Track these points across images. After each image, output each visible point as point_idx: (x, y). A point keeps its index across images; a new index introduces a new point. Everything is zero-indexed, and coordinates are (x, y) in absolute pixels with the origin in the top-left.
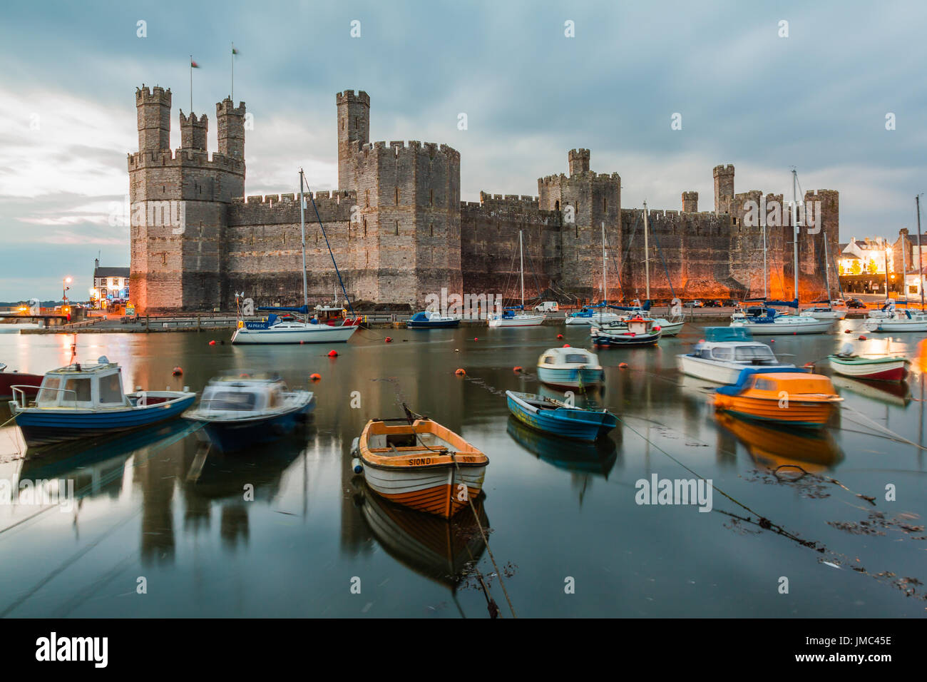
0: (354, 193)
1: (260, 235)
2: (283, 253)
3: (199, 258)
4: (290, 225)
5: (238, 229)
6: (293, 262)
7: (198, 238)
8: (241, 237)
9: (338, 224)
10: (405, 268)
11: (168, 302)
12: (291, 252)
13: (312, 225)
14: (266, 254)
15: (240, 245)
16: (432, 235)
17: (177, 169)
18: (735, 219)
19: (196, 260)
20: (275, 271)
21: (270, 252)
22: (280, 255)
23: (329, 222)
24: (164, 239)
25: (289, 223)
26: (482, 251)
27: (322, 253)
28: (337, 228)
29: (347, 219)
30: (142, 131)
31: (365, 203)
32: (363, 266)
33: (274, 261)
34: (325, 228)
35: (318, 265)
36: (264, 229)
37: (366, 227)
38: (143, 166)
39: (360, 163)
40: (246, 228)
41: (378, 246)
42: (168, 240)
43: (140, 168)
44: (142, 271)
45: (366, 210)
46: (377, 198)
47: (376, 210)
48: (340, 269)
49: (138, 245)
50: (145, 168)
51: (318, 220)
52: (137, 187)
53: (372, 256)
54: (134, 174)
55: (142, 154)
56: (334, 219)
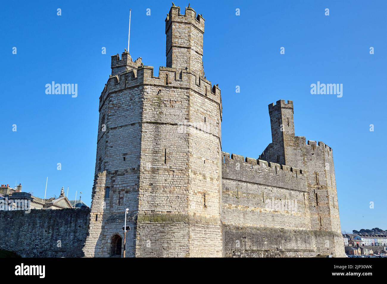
0: (305, 172)
2: (262, 210)
6: (270, 219)
8: (227, 190)
9: (297, 193)
13: (282, 190)
14: (249, 209)
21: (253, 208)
22: (261, 211)
23: (292, 190)
24: (204, 177)
28: (297, 196)
29: (303, 190)
30: (183, 49)
31: (314, 182)
32: (317, 228)
33: (256, 217)
34: (290, 194)
35: (288, 224)
36: (247, 186)
37: (317, 199)
38: (184, 86)
39: (308, 152)
40: (232, 182)
41: (329, 214)
42: (208, 179)
43: (176, 86)
44: (174, 212)
45: (316, 186)
46: (325, 179)
47: (326, 188)
48: (301, 229)
49: (161, 178)
50: (187, 89)
51: (286, 187)
52: (166, 106)
53: (324, 221)
54: (156, 89)
55: (181, 72)
56: (295, 188)
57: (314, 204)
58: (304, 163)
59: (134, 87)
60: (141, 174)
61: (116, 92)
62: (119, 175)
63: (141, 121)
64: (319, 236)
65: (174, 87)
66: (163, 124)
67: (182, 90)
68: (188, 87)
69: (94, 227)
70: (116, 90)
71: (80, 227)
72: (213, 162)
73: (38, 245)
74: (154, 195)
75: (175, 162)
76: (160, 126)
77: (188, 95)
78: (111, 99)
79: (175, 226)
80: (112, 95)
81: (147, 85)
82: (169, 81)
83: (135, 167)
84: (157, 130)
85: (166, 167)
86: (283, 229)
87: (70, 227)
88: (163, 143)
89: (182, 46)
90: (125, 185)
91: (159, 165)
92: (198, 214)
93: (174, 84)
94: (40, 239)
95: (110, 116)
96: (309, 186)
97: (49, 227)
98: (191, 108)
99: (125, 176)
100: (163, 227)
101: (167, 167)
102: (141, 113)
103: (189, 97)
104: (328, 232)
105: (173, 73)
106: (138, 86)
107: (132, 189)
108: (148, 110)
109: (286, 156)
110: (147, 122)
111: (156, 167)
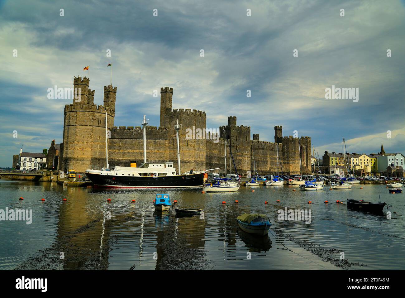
0: (168, 128)
1: (125, 143)
2: (135, 151)
3: (98, 151)
4: (139, 140)
5: (114, 140)
6: (139, 155)
7: (98, 143)
8: (115, 143)
9: (161, 140)
10: (190, 160)
11: (84, 170)
12: (138, 151)
13: (150, 140)
14: (127, 151)
15: (114, 147)
16: (200, 147)
17: (92, 112)
18: (284, 146)
19: (97, 152)
20: (131, 159)
21: (129, 151)
22: (133, 152)
23: (157, 139)
24: (83, 142)
25: (138, 139)
26: (208, 154)
27: (153, 152)
28: (160, 142)
29: (165, 138)
32: (172, 158)
33: (130, 154)
34: (155, 142)
35: (151, 157)
36: (126, 140)
37: (174, 142)
40: (117, 140)
42: (85, 143)
45: (174, 135)
46: (180, 131)
48: (161, 159)
49: (69, 144)
50: (77, 111)
51: (152, 138)
53: (176, 154)
56: (159, 138)
57: (172, 146)
60: (64, 144)
65: (73, 111)
72: (89, 136)
74: (67, 151)
75: (72, 139)
76: (69, 127)
84: (68, 129)
85: (70, 141)
92: (79, 156)
93: (73, 110)
98: (77, 118)
103: (77, 114)
108: (66, 121)
110: (66, 126)
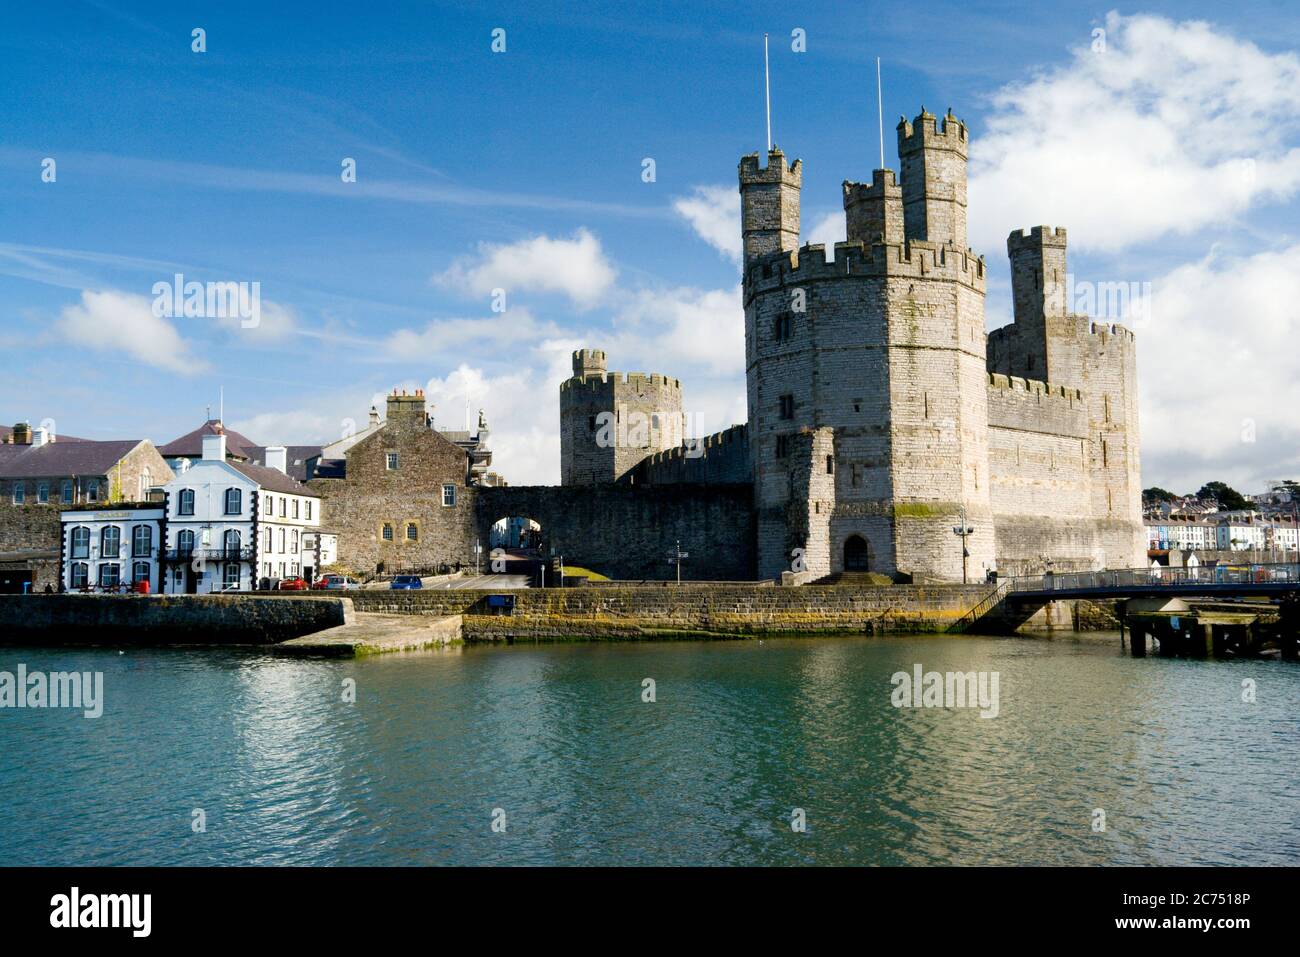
0: (1085, 394)
1: (992, 445)
2: (1016, 481)
6: (1029, 499)
9: (1072, 442)
12: (1025, 481)
13: (1048, 438)
20: (1012, 514)
21: (1004, 479)
22: (1014, 485)
23: (1064, 436)
27: (1059, 489)
28: (1070, 449)
29: (1082, 436)
30: (943, 203)
31: (1102, 415)
32: (1103, 514)
34: (1060, 445)
35: (1055, 509)
37: (1105, 453)
38: (948, 277)
39: (1092, 350)
41: (1127, 484)
42: (978, 440)
43: (936, 277)
44: (943, 499)
45: (1104, 426)
46: (1123, 410)
47: (1123, 429)
48: (1077, 517)
49: (922, 443)
50: (953, 281)
51: (1053, 431)
52: (922, 315)
53: (1117, 500)
54: (906, 284)
55: (943, 249)
56: (1068, 433)
57: (1099, 464)
58: (1085, 374)
59: (866, 277)
60: (894, 437)
61: (825, 280)
62: (849, 436)
63: (887, 343)
64: (1106, 529)
65: (933, 280)
66: (919, 348)
67: (946, 284)
68: (954, 278)
69: (816, 524)
70: (829, 276)
71: (715, 518)
73: (635, 554)
74: (913, 471)
75: (940, 416)
76: (916, 352)
77: (954, 292)
78: (815, 290)
79: (947, 521)
80: (818, 284)
81: (893, 276)
82: (926, 268)
83: (882, 424)
84: (912, 360)
85: (928, 425)
86: (1047, 517)
87: (696, 519)
88: (923, 383)
89: (942, 197)
90: (865, 454)
91: (917, 421)
92: (971, 502)
93: (934, 273)
94: (638, 542)
95: (818, 324)
96: (1092, 425)
97: (652, 520)
98: (959, 317)
99: (861, 438)
100: (931, 523)
101: (929, 423)
102: (886, 329)
103: (956, 297)
104: (1122, 522)
105: (932, 252)
106: (875, 277)
107: (877, 462)
108: (896, 324)
109: (1049, 358)
110: (897, 346)
111: (913, 424)
